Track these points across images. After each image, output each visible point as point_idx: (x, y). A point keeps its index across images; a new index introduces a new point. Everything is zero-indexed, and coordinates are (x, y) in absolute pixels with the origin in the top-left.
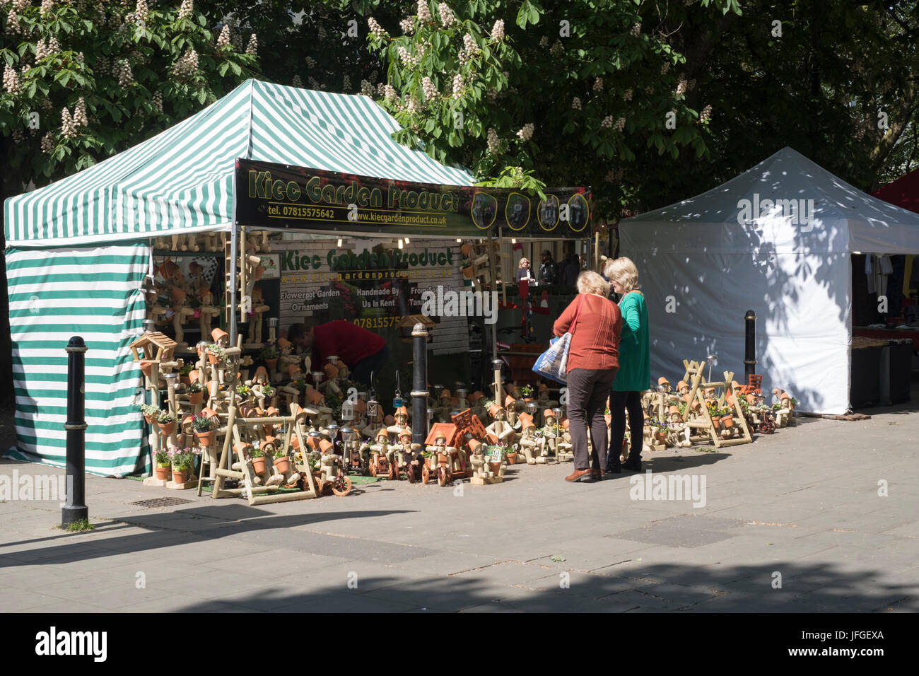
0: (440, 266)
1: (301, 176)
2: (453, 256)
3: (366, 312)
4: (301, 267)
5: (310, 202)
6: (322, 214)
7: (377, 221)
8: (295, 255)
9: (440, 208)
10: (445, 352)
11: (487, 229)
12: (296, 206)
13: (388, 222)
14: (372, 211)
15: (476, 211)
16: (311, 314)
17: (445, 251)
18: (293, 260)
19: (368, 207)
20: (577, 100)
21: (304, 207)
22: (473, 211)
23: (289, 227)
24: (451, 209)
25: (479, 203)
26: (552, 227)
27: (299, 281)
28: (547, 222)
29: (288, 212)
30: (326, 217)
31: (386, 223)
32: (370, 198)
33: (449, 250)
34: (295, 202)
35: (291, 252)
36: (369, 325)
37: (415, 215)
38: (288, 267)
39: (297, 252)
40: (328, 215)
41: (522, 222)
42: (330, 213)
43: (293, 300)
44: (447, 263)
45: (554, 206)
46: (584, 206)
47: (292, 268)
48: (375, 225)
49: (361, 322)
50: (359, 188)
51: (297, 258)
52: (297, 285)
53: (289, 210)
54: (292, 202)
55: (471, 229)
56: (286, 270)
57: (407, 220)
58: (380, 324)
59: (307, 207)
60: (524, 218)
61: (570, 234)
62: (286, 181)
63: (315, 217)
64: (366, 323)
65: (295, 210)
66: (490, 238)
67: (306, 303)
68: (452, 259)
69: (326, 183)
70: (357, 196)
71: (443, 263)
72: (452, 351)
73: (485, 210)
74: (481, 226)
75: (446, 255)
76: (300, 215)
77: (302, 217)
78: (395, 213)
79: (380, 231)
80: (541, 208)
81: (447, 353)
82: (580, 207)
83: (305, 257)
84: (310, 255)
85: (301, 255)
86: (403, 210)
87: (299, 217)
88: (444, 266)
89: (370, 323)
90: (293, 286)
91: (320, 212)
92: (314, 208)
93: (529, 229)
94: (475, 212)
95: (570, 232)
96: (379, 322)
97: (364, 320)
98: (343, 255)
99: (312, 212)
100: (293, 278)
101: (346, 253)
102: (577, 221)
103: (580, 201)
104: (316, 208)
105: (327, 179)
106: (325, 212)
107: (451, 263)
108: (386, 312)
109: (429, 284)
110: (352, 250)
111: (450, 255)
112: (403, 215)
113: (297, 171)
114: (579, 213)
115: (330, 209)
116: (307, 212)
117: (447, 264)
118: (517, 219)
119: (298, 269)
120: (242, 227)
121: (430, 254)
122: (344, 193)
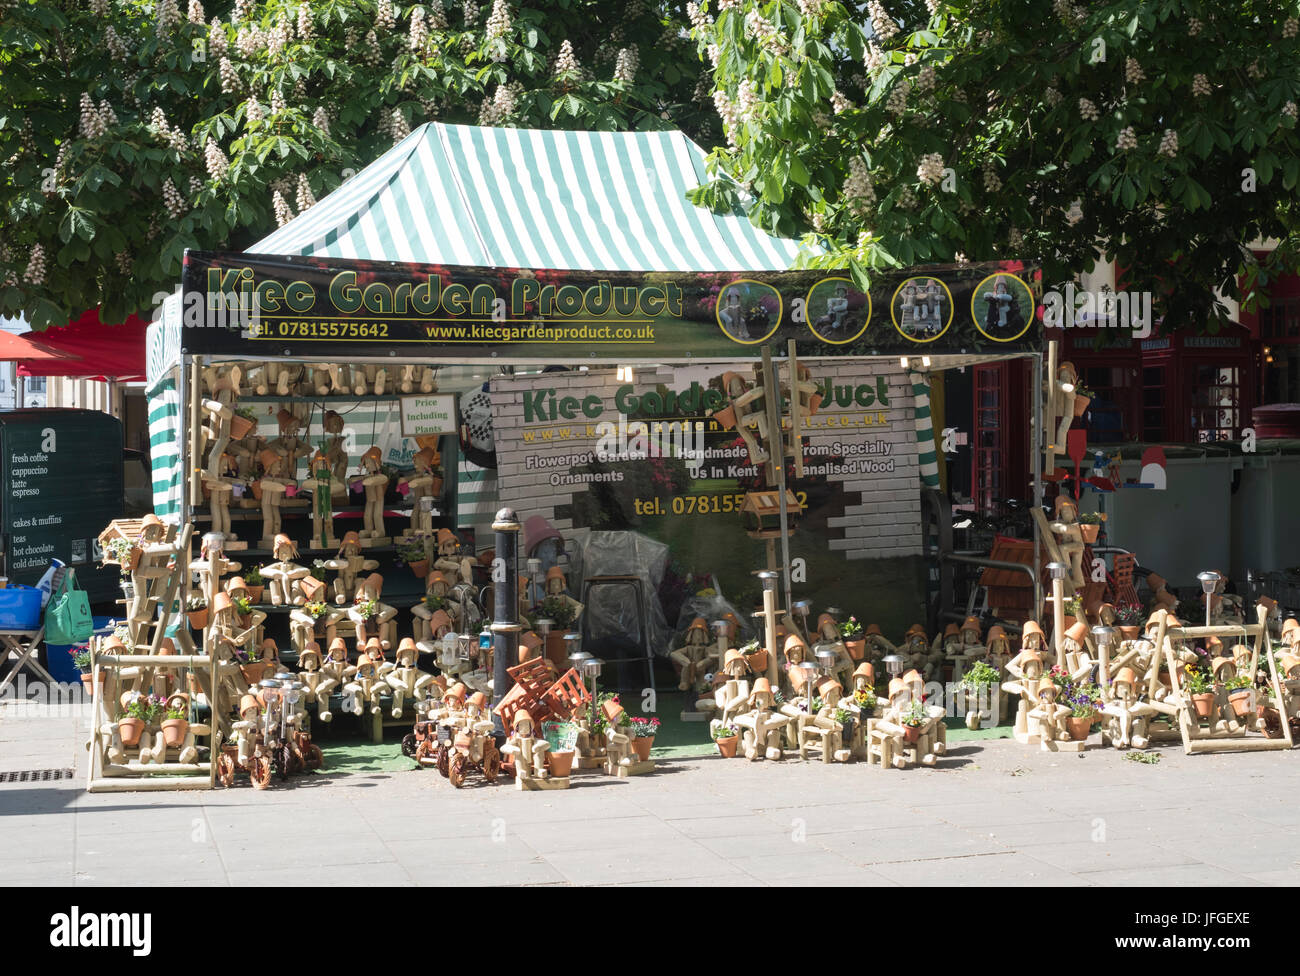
0: (861, 408)
1: (318, 272)
2: (890, 390)
3: (699, 486)
4: (559, 416)
5: (336, 313)
6: (363, 330)
7: (486, 338)
8: (547, 396)
9: (638, 310)
10: (875, 554)
11: (763, 344)
12: (305, 321)
13: (512, 339)
14: (475, 323)
15: (730, 313)
16: (585, 488)
17: (872, 383)
18: (546, 406)
19: (468, 315)
20: (1084, 103)
21: (324, 321)
22: (720, 314)
23: (291, 355)
24: (666, 312)
25: (734, 299)
26: (932, 334)
27: (558, 438)
28: (920, 326)
29: (290, 331)
30: (371, 336)
31: (505, 341)
32: (471, 300)
33: (880, 379)
34: (303, 315)
35: (541, 394)
36: (703, 508)
37: (579, 326)
38: (535, 417)
39: (552, 392)
40: (376, 333)
41: (853, 328)
42: (380, 330)
43: (551, 469)
44: (877, 402)
45: (937, 297)
46: (1022, 295)
47: (542, 417)
48: (481, 345)
49: (687, 504)
50: (444, 287)
51: (552, 403)
52: (556, 445)
53: (291, 328)
54: (297, 314)
55: (717, 344)
56: (531, 421)
57: (558, 334)
58: (728, 507)
59: (329, 322)
60: (854, 323)
61: (981, 346)
62: (286, 282)
63: (347, 335)
64: (697, 504)
65: (304, 328)
66: (767, 359)
67: (574, 471)
68: (887, 395)
69: (369, 281)
70: (442, 297)
71: (867, 402)
72: (888, 553)
73: (753, 311)
74: (744, 338)
75: (875, 390)
76: (314, 333)
77: (319, 337)
78: (528, 325)
79: (494, 354)
80: (900, 301)
81: (877, 556)
82: (1009, 297)
83: (567, 400)
84: (580, 396)
85: (560, 396)
86: (546, 317)
87: (313, 337)
88: (870, 407)
89: (702, 504)
90: (549, 445)
91: (358, 328)
92: (344, 321)
93: (871, 341)
94: (725, 315)
95: (982, 342)
96: (725, 502)
97: (694, 499)
98: (649, 394)
99: (340, 329)
100: (547, 434)
101: (654, 390)
102: (1002, 322)
103: (1008, 287)
104: (349, 322)
105: (372, 274)
106: (369, 328)
107: (885, 401)
108: (740, 486)
109: (837, 438)
110: (667, 386)
111: (882, 388)
112: (547, 326)
113: (311, 265)
114: (1007, 308)
115: (379, 323)
116: (329, 329)
117: (877, 404)
118: (835, 325)
119: (553, 417)
120: (194, 357)
121: (839, 389)
122: (412, 295)
